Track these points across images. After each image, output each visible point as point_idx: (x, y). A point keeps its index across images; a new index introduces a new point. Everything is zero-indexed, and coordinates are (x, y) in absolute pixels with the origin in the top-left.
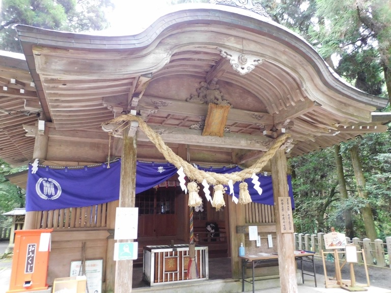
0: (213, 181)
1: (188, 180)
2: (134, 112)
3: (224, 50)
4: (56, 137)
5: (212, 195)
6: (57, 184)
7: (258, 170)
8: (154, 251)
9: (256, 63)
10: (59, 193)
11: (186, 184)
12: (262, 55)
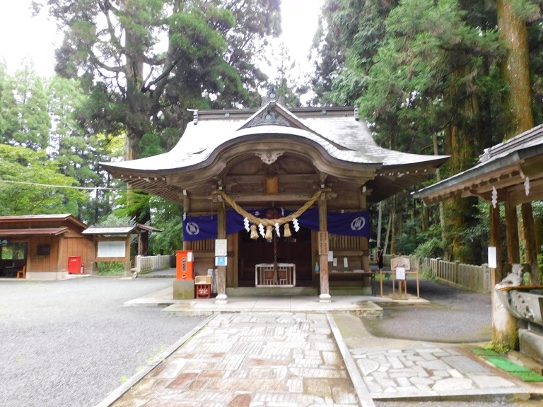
0: (266, 224)
1: (251, 224)
2: (221, 188)
3: (257, 153)
4: (194, 197)
5: (265, 232)
6: (197, 226)
7: (298, 216)
8: (257, 266)
9: (278, 156)
10: (198, 231)
11: (250, 227)
12: (282, 149)
